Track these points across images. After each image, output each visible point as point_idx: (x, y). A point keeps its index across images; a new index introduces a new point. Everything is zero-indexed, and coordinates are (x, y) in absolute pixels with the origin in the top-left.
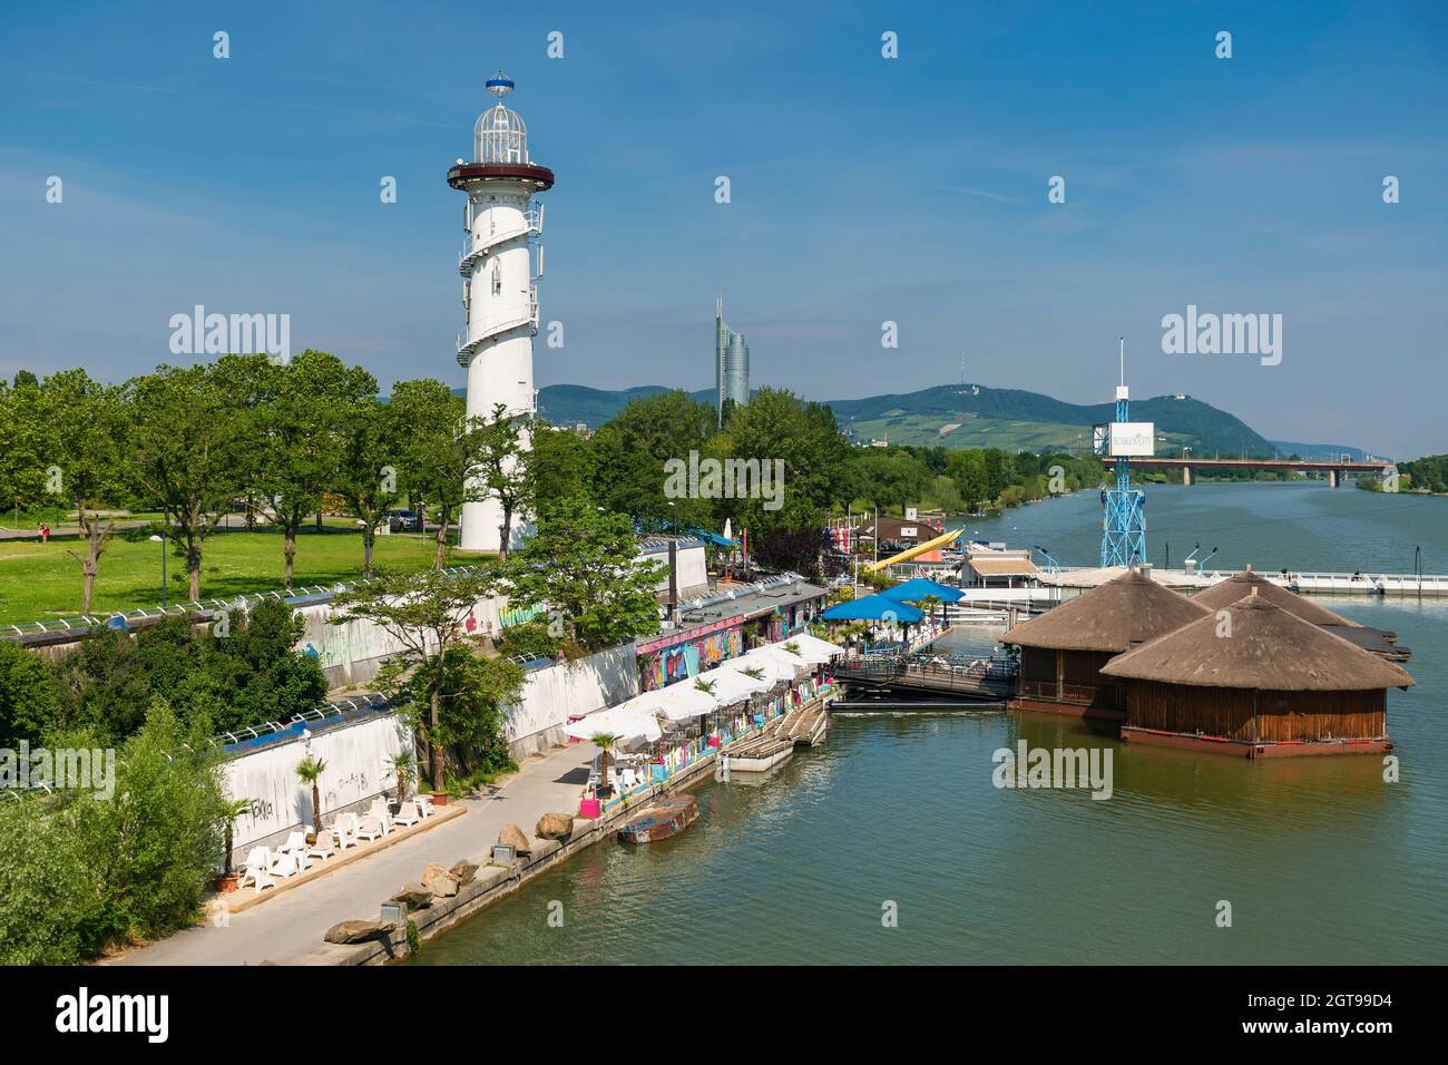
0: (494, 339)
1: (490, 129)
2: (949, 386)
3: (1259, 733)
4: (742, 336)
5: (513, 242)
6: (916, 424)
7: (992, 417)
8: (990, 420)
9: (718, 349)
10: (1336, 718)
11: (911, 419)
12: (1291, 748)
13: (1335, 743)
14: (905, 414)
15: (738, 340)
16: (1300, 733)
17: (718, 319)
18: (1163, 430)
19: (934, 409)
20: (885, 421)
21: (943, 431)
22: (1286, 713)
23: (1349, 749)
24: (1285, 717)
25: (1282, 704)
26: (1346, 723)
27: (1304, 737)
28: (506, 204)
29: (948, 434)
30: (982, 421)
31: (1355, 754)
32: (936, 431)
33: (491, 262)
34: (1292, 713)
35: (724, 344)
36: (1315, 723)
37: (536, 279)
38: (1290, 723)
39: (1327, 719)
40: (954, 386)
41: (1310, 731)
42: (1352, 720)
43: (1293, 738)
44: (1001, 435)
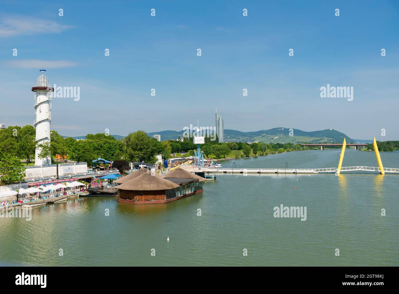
0: (40, 122)
1: (41, 79)
2: (277, 128)
3: (136, 200)
4: (222, 118)
5: (44, 102)
6: (268, 137)
7: (286, 135)
8: (285, 136)
9: (216, 121)
10: (154, 196)
11: (267, 136)
12: (143, 202)
13: (153, 201)
14: (266, 135)
15: (221, 118)
16: (146, 199)
17: (216, 114)
18: (327, 137)
19: (273, 133)
20: (261, 136)
21: (275, 138)
22: (143, 195)
23: (156, 202)
24: (142, 196)
25: (142, 193)
26: (156, 197)
27: (147, 200)
28: (42, 95)
29: (276, 139)
30: (284, 136)
31: (157, 203)
32: (273, 139)
33: (39, 107)
34: (144, 195)
35: (217, 119)
36: (149, 197)
37: (50, 110)
38: (144, 197)
39: (152, 196)
40: (278, 128)
41: (148, 199)
42: (158, 196)
43: (144, 200)
44: (288, 139)
